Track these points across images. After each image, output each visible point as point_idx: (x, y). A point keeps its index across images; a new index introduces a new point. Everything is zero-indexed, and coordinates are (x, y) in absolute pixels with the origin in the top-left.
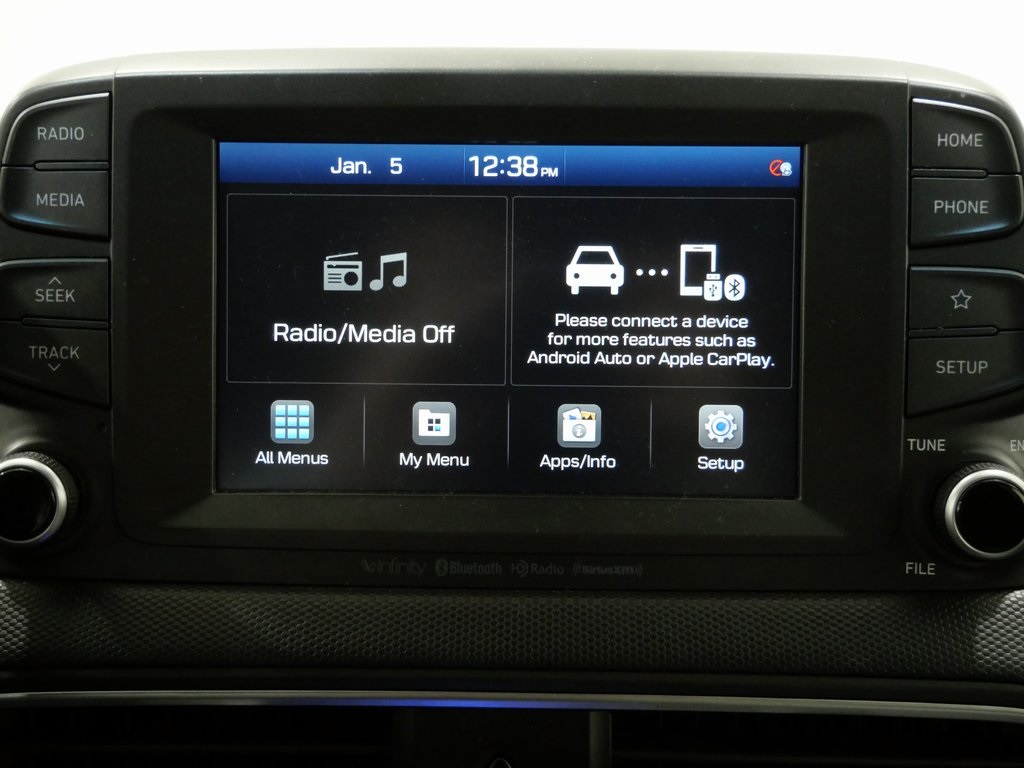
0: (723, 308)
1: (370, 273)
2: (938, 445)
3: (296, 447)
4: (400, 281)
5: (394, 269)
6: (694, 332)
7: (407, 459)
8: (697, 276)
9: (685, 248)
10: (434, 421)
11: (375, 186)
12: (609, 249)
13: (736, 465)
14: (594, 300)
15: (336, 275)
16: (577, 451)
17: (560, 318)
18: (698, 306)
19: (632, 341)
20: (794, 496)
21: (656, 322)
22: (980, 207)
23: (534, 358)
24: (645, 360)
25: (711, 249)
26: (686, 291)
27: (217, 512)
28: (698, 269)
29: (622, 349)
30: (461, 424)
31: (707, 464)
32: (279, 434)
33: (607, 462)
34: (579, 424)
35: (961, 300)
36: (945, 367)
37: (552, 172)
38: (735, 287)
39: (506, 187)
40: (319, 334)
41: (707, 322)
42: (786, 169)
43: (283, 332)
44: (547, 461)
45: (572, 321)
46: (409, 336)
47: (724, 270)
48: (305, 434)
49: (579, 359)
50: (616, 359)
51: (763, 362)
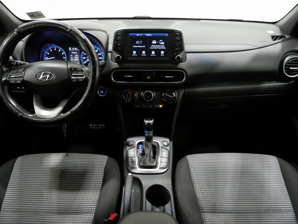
0: (163, 45)
1: (139, 42)
2: (176, 54)
3: (135, 54)
4: (141, 43)
5: (141, 42)
6: (161, 46)
7: (142, 55)
8: (161, 43)
9: (160, 41)
10: (144, 52)
11: (140, 36)
12: (155, 41)
13: (163, 55)
14: (154, 44)
15: (137, 42)
16: (153, 54)
17: (152, 45)
18: (161, 45)
19: (157, 47)
20: (167, 57)
21: (158, 46)
22: (179, 38)
23: (150, 48)
24: (157, 48)
25: (162, 41)
26: (160, 43)
27: (130, 58)
28: (161, 42)
29: (156, 47)
30: (145, 53)
31: (161, 55)
32: (134, 53)
33: (155, 55)
34: (153, 52)
35: (178, 44)
36: (176, 49)
37: (151, 35)
38: (163, 43)
39: (148, 36)
40: (136, 46)
41: (162, 46)
42: (167, 35)
43: (134, 46)
44: (151, 55)
45: (153, 46)
46: (142, 47)
47: (163, 42)
48: (135, 53)
49: (153, 48)
50: (156, 48)
51: (165, 48)
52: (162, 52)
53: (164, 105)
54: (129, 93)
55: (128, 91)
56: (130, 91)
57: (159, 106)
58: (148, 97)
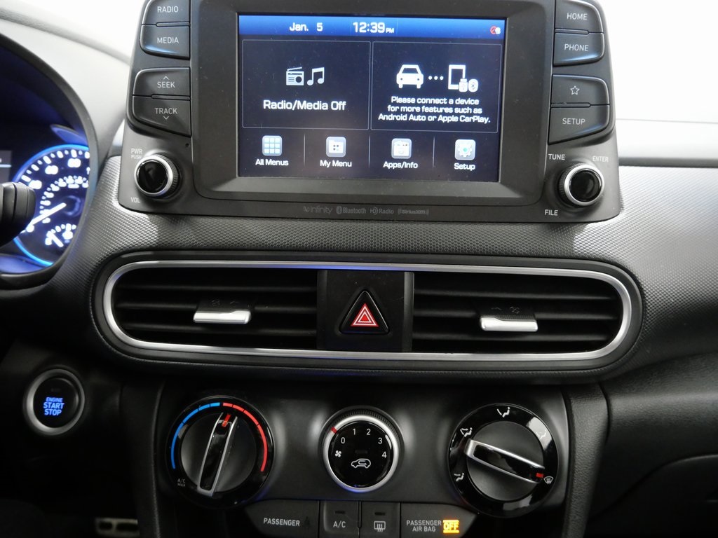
0: (467, 95)
1: (307, 77)
2: (561, 157)
3: (274, 158)
4: (321, 81)
5: (318, 75)
6: (454, 106)
7: (324, 163)
8: (456, 79)
9: (451, 67)
10: (336, 145)
11: (310, 36)
12: (416, 67)
13: (472, 167)
14: (409, 91)
15: (292, 77)
16: (401, 161)
17: (394, 99)
18: (456, 94)
19: (427, 110)
20: (497, 181)
21: (437, 101)
22: (585, 48)
23: (382, 117)
24: (432, 118)
25: (463, 67)
26: (451, 87)
27: (240, 185)
28: (457, 76)
29: (421, 113)
30: (348, 147)
31: (458, 166)
32: (266, 152)
33: (414, 165)
34: (401, 147)
35: (575, 90)
36: (566, 121)
37: (391, 31)
38: (473, 85)
39: (369, 37)
40: (284, 105)
41: (460, 101)
42: (498, 31)
43: (268, 104)
44: (387, 165)
45: (399, 100)
46: (324, 106)
47: (469, 77)
48: (278, 152)
49: (402, 118)
50: (420, 118)
51: (485, 120)
52: (465, 148)
53: (470, 518)
54: (222, 430)
55: (214, 413)
56: (231, 414)
57: (440, 528)
58: (362, 463)
